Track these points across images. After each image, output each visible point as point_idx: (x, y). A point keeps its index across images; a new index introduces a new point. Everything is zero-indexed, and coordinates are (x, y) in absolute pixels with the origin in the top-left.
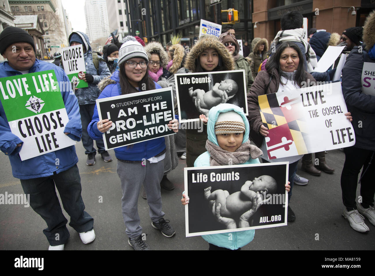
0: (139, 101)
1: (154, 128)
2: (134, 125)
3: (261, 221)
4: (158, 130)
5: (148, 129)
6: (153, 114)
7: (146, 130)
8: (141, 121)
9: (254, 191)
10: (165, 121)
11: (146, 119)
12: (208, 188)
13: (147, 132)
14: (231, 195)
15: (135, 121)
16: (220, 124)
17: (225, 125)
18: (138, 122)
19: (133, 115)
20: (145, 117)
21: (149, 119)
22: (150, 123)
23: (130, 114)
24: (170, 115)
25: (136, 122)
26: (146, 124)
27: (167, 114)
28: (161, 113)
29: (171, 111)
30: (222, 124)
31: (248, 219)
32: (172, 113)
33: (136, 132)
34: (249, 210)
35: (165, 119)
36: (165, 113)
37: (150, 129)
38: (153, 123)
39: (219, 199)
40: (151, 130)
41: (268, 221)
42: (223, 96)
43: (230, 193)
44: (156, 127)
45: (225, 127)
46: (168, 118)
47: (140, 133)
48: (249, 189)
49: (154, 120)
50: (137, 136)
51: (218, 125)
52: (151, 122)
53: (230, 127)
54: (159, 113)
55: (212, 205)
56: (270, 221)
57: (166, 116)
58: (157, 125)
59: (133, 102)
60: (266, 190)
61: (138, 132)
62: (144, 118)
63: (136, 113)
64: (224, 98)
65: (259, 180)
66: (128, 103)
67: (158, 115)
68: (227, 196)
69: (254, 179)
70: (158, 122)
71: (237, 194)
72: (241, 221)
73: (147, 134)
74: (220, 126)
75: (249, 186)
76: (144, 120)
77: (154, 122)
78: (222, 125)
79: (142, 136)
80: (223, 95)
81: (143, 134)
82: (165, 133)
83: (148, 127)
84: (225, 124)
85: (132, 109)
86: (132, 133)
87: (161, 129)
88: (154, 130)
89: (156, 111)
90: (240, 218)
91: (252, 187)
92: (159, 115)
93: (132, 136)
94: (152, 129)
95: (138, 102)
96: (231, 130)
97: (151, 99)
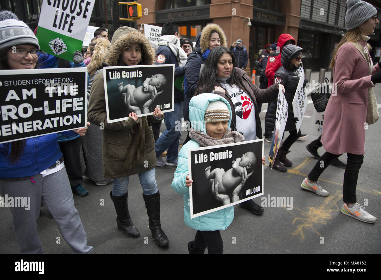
0: (40, 81)
1: (58, 118)
2: (30, 113)
3: (247, 194)
4: (63, 121)
5: (50, 120)
6: (59, 101)
7: (47, 120)
8: (41, 109)
9: (242, 167)
10: (74, 110)
11: (48, 106)
12: (208, 168)
13: (48, 124)
14: (226, 172)
15: (31, 107)
16: (210, 113)
17: (216, 114)
18: (36, 109)
19: (30, 99)
20: (46, 103)
21: (52, 107)
22: (53, 112)
23: (25, 98)
24: (81, 104)
25: (33, 110)
26: (47, 112)
27: (78, 102)
28: (70, 100)
29: (82, 98)
30: (213, 112)
31: (238, 193)
32: (84, 101)
33: (32, 123)
34: (239, 184)
35: (74, 107)
36: (75, 100)
37: (52, 119)
38: (57, 113)
39: (217, 177)
40: (53, 121)
41: (251, 193)
42: (153, 92)
43: (226, 171)
44: (61, 118)
45: (216, 115)
46: (78, 106)
47: (37, 124)
48: (239, 166)
49: (60, 108)
50: (32, 128)
51: (208, 113)
52: (55, 111)
53: (221, 115)
54: (67, 100)
55: (212, 184)
56: (253, 193)
57: (75, 104)
58: (62, 115)
59: (31, 81)
60: (250, 165)
61: (35, 122)
62: (45, 105)
63: (35, 97)
64: (153, 94)
65: (245, 157)
66: (24, 81)
67: (65, 102)
68: (223, 174)
69: (242, 156)
70: (64, 110)
71: (230, 171)
72: (233, 196)
73: (48, 126)
74: (211, 114)
75: (239, 162)
76: (45, 107)
77: (58, 111)
78: (213, 114)
79: (40, 128)
80: (153, 90)
81: (42, 126)
82: (72, 126)
83: (50, 117)
84: (215, 112)
85: (29, 90)
86: (25, 124)
87: (68, 120)
88: (58, 121)
89: (63, 97)
90: (233, 193)
91: (241, 163)
92: (67, 102)
93: (26, 127)
94: (55, 120)
95: (38, 81)
96: (221, 118)
97: (57, 80)
